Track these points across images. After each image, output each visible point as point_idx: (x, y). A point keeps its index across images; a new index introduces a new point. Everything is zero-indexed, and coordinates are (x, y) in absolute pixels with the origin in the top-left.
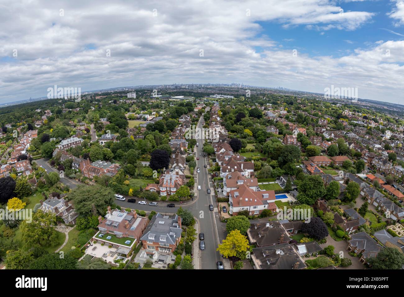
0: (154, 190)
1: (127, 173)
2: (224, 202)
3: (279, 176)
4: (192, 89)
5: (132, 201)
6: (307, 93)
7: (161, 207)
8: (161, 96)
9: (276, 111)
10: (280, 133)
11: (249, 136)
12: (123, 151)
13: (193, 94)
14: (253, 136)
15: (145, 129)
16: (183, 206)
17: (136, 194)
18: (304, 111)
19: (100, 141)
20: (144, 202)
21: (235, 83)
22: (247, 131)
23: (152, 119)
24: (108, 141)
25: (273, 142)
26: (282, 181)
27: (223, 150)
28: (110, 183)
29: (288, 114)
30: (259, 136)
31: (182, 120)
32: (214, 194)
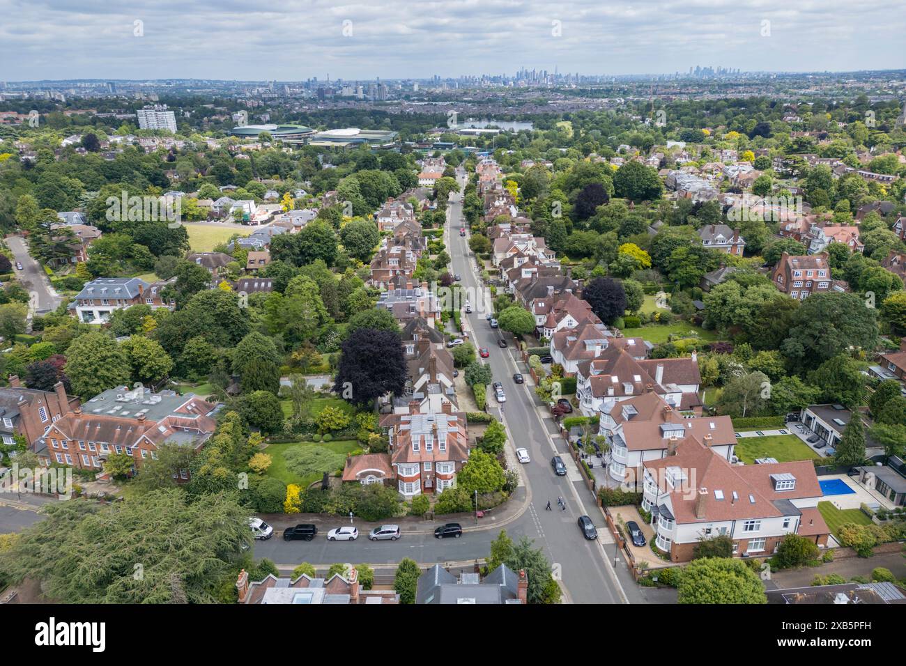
0: (375, 479)
1: (251, 424)
2: (624, 504)
3: (797, 409)
4: (379, 102)
5: (302, 534)
6: (818, 79)
7: (414, 540)
8: (274, 127)
9: (709, 166)
10: (748, 253)
11: (637, 268)
12: (212, 341)
13: (388, 120)
14: (653, 266)
15: (266, 254)
16: (489, 527)
17: (314, 501)
18: (826, 154)
19: (79, 310)
20: (349, 531)
21: (530, 71)
22: (631, 251)
23: (272, 219)
24: (126, 308)
25: (744, 285)
26: (813, 426)
27: (569, 321)
28: (202, 472)
29: (761, 173)
30: (677, 265)
31: (388, 220)
32: (579, 478)
